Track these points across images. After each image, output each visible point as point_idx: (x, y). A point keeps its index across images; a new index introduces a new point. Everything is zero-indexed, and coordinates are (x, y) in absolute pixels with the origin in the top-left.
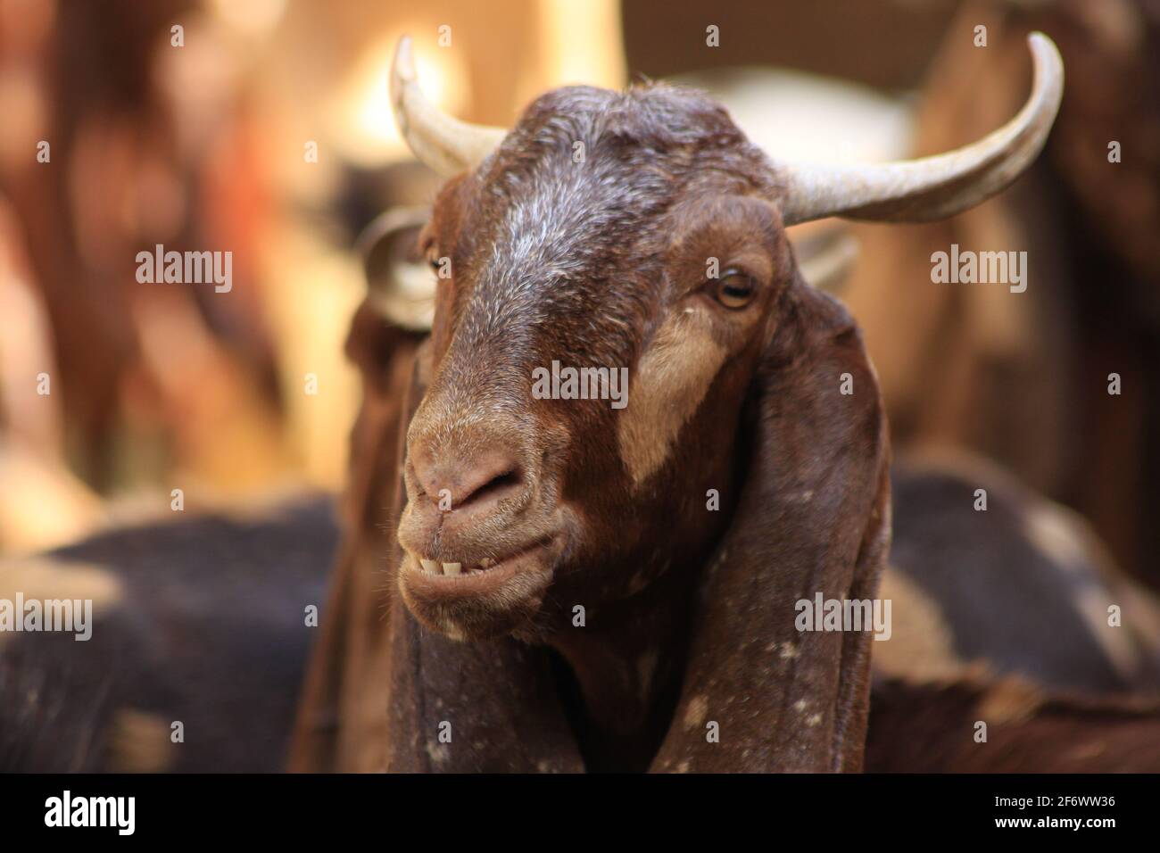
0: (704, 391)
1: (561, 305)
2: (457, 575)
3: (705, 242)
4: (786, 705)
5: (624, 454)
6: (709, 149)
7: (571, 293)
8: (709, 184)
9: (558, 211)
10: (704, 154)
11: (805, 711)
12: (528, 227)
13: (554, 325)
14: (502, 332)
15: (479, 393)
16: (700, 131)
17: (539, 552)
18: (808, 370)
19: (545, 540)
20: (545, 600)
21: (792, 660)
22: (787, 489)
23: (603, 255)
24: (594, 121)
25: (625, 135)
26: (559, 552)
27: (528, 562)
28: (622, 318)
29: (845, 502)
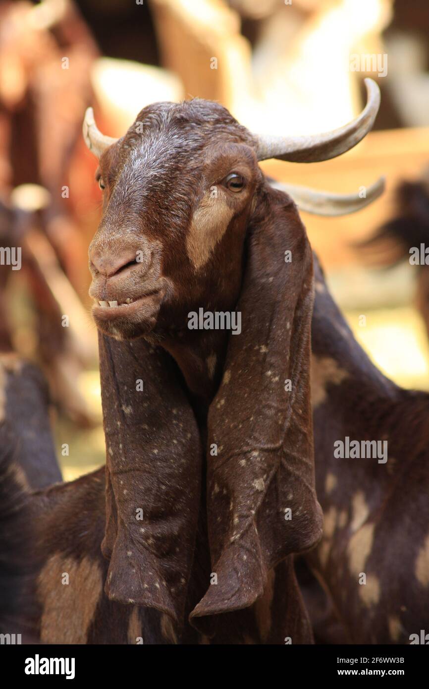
0: (225, 229)
1: (156, 188)
2: (116, 307)
3: (221, 161)
4: (262, 373)
5: (189, 255)
6: (220, 124)
7: (160, 183)
8: (221, 138)
9: (152, 149)
10: (219, 125)
11: (271, 376)
12: (139, 156)
13: (153, 196)
14: (129, 199)
15: (120, 225)
16: (216, 116)
17: (153, 297)
18: (271, 222)
19: (155, 292)
20: (158, 319)
21: (265, 354)
22: (262, 277)
23: (174, 167)
24: (168, 114)
25: (182, 118)
26: (162, 297)
27: (148, 301)
28: (185, 195)
29: (288, 282)
